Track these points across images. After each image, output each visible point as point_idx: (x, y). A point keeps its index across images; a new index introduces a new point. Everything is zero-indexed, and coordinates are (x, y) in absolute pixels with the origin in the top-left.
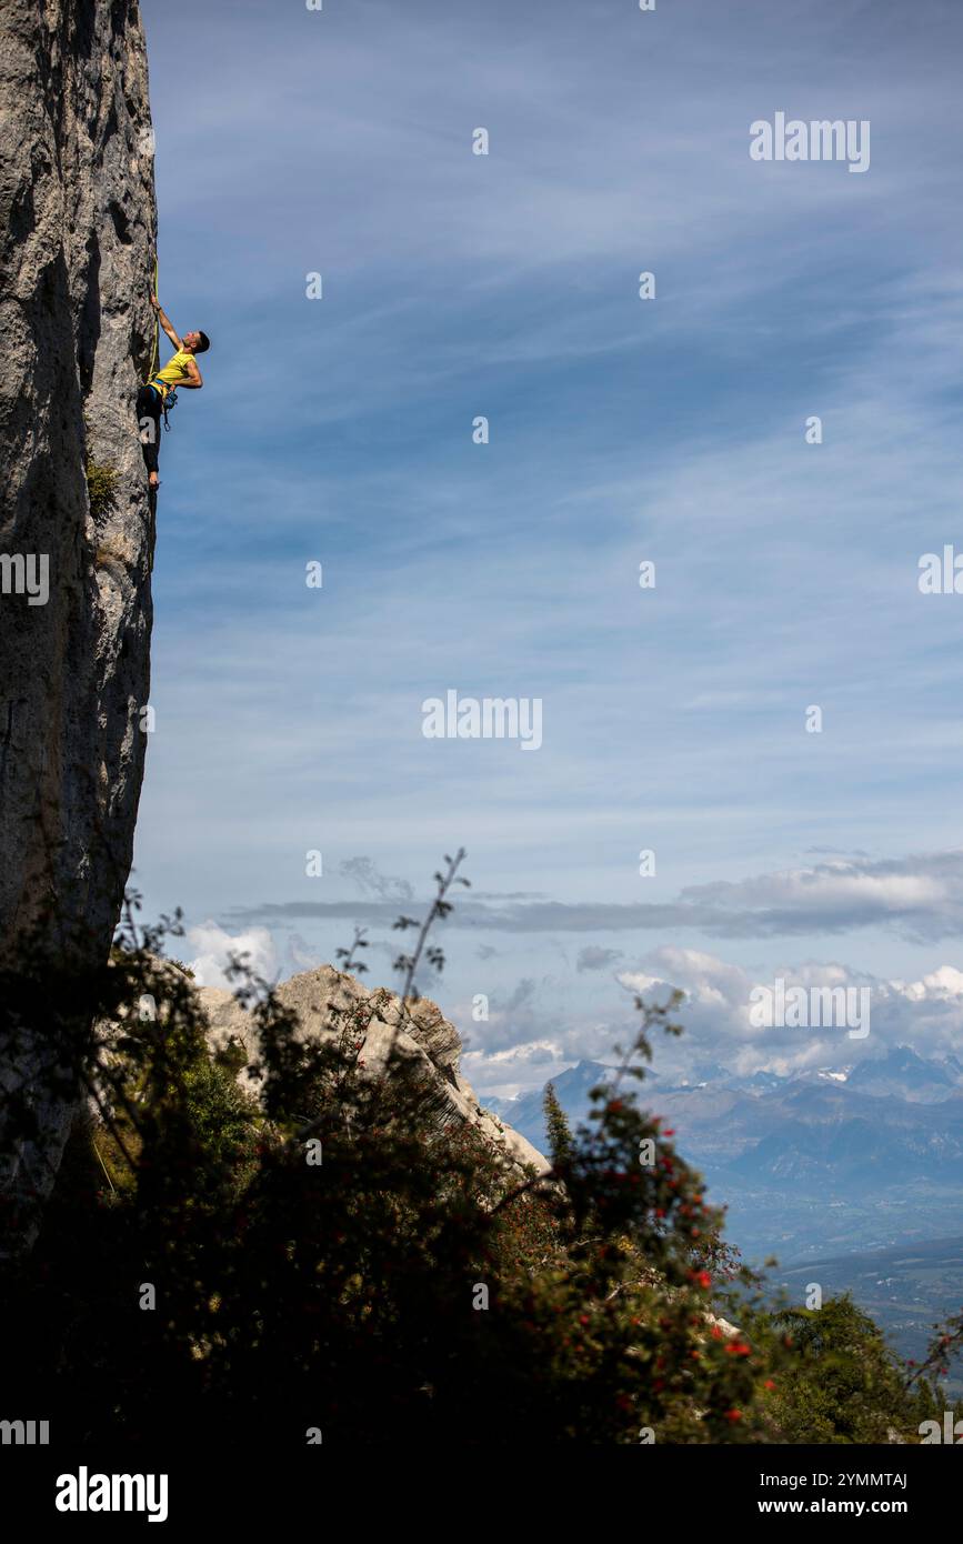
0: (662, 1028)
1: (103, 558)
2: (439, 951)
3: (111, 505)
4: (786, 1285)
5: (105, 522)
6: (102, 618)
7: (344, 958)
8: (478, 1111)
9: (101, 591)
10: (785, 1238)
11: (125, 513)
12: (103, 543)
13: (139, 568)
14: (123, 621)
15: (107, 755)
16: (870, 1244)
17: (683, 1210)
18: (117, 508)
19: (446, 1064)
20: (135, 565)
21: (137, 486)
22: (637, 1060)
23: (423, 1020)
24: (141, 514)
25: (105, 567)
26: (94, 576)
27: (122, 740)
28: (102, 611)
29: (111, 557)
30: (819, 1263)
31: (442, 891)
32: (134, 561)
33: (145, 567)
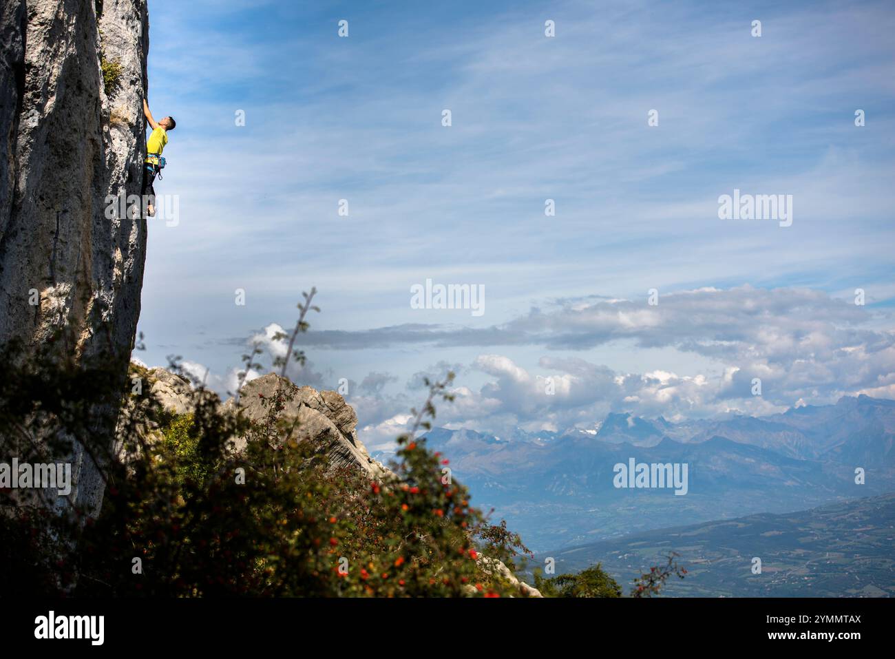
0: (442, 397)
1: (114, 120)
2: (302, 353)
3: (118, 86)
4: (562, 560)
5: (115, 98)
6: (115, 158)
7: (247, 361)
8: (369, 460)
9: (113, 141)
10: (562, 532)
11: (127, 92)
12: (113, 111)
13: (138, 126)
14: (128, 160)
15: (121, 244)
16: (614, 534)
17: (456, 510)
18: (122, 88)
19: (348, 432)
20: (135, 124)
21: (134, 74)
22: (426, 418)
23: (333, 405)
24: (138, 92)
25: (115, 126)
26: (108, 132)
27: (129, 235)
28: (114, 154)
29: (120, 120)
30: (583, 546)
31: (302, 315)
32: (134, 122)
33: (141, 126)
